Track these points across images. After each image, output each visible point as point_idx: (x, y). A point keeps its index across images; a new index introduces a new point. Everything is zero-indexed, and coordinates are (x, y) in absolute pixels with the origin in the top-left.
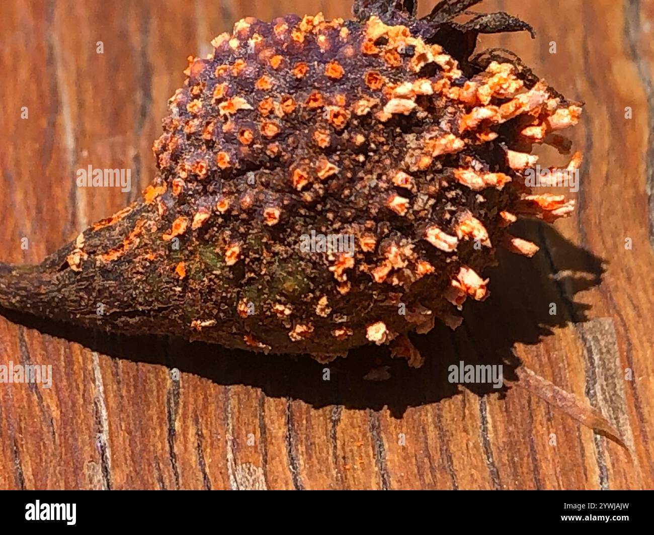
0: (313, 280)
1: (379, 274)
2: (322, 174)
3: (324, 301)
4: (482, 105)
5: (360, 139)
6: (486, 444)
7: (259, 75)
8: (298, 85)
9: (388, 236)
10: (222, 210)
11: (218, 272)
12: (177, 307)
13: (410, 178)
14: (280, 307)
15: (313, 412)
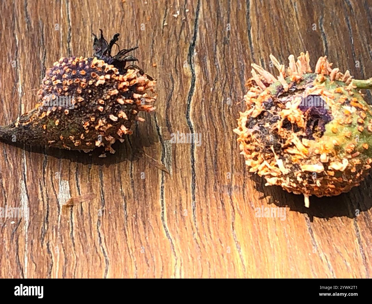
0: (79, 129)
1: (97, 127)
2: (79, 101)
3: (82, 135)
4: (124, 81)
5: (90, 91)
6: (131, 174)
7: (63, 74)
8: (74, 77)
9: (99, 117)
10: (54, 110)
11: (54, 127)
12: (45, 137)
13: (104, 102)
14: (71, 137)
15: (84, 166)
